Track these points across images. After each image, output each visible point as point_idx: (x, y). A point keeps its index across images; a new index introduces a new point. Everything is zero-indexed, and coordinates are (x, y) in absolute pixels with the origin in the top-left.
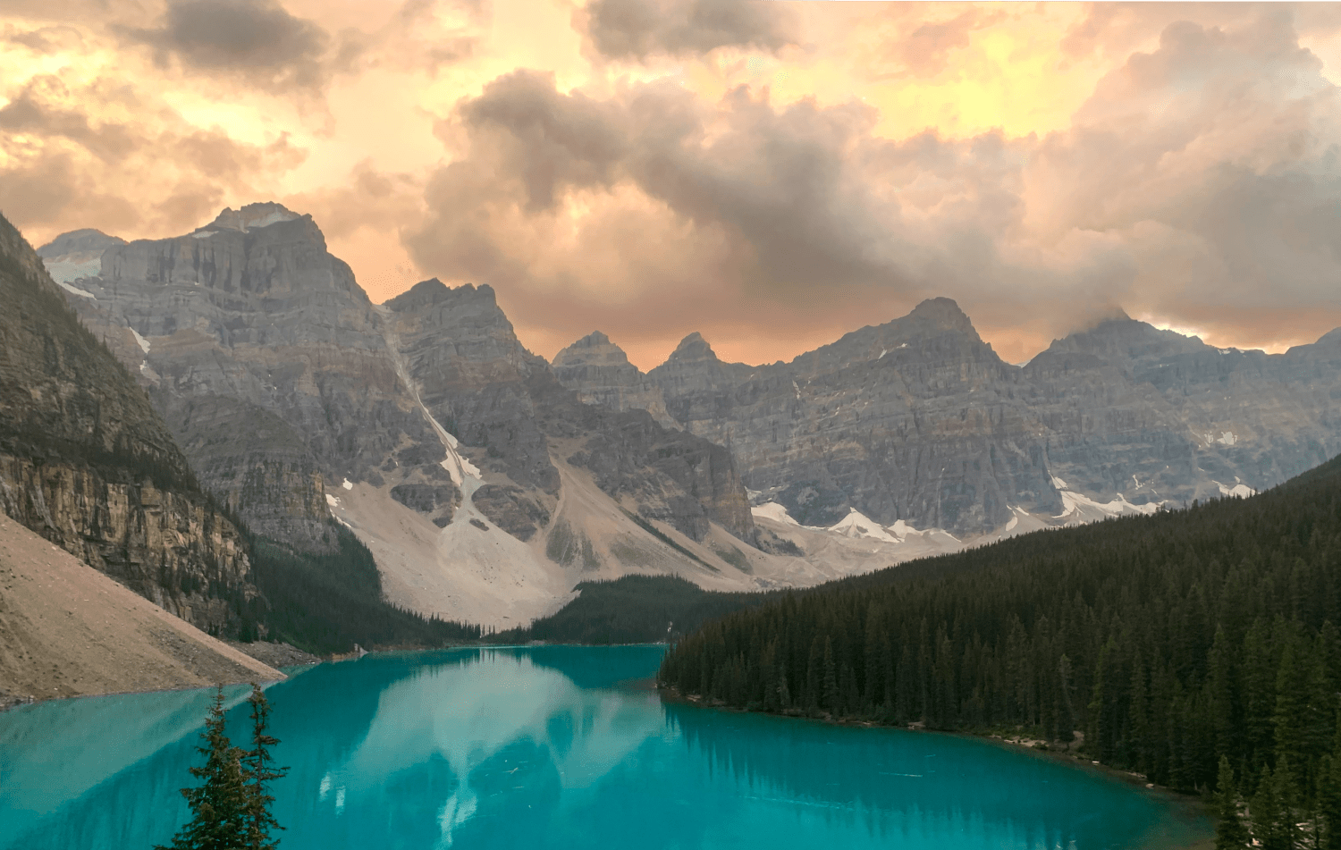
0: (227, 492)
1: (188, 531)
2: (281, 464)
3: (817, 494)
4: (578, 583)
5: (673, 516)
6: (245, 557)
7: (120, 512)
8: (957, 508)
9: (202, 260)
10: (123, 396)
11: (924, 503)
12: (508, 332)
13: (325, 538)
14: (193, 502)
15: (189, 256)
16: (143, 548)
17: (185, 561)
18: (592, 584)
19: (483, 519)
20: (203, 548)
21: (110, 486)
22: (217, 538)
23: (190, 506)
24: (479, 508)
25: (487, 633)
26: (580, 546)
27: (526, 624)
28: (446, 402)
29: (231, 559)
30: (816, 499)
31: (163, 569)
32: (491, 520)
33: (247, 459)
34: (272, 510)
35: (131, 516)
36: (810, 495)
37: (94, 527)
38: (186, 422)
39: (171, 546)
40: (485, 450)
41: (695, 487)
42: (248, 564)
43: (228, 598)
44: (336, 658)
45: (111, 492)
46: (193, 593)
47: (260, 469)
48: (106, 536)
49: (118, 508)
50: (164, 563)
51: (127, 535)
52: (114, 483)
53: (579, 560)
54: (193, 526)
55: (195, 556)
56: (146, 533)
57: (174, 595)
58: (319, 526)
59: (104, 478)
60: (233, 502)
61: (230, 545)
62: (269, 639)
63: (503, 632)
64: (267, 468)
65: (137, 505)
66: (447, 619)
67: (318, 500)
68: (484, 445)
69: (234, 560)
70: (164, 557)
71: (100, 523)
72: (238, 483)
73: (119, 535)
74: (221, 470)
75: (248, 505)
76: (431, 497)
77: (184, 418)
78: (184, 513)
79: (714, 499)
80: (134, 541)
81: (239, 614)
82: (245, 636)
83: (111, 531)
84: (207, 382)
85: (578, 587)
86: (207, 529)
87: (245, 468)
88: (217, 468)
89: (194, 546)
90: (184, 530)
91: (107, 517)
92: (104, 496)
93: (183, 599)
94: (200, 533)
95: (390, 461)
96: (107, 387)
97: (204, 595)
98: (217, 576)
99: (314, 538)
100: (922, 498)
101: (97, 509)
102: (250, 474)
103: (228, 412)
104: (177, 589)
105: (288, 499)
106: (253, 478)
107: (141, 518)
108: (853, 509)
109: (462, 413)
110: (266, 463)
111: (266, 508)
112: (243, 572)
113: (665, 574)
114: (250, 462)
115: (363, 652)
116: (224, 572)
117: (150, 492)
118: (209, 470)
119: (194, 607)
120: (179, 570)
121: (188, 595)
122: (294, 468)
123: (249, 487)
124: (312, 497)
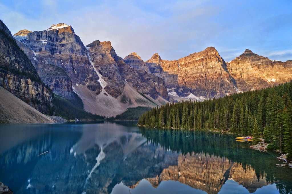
0: (51, 85)
1: (38, 91)
2: (62, 80)
3: (183, 90)
4: (127, 108)
5: (150, 94)
6: (51, 97)
7: (23, 85)
8: (214, 94)
9: (48, 36)
10: (25, 60)
11: (207, 93)
12: (114, 52)
13: (72, 96)
15: (45, 35)
16: (28, 94)
17: (37, 97)
18: (130, 108)
19: (107, 93)
20: (41, 94)
21: (21, 80)
22: (45, 93)
23: (39, 85)
24: (106, 91)
25: (106, 118)
26: (128, 100)
27: (115, 116)
28: (99, 67)
29: (48, 97)
30: (183, 91)
31: (32, 98)
32: (108, 93)
33: (55, 78)
34: (60, 90)
35: (26, 87)
36: (182, 90)
37: (18, 88)
38: (43, 70)
39: (34, 93)
40: (108, 78)
41: (155, 87)
42: (52, 99)
43: (47, 106)
44: (71, 121)
45: (21, 81)
46: (39, 104)
47: (58, 81)
48: (20, 91)
49: (23, 84)
50: (32, 97)
51: (25, 91)
52: (22, 79)
53: (128, 103)
54: (39, 89)
55: (39, 96)
56: (29, 90)
57: (34, 104)
58: (70, 93)
59: (20, 78)
60: (51, 88)
61: (48, 94)
62: (56, 115)
63: (110, 118)
64: (59, 80)
65: (27, 83)
66: (97, 115)
67: (70, 88)
68: (107, 77)
69: (49, 98)
70: (33, 96)
71: (19, 88)
72: (53, 83)
73: (23, 91)
74: (50, 81)
75: (55, 88)
76: (95, 88)
78: (37, 86)
79: (159, 90)
80: (26, 92)
81: (49, 109)
82: (51, 114)
83: (21, 90)
84: (48, 62)
85: (127, 109)
86: (43, 90)
87: (55, 80)
88: (49, 80)
89: (39, 94)
90: (37, 90)
91: (21, 86)
92: (20, 82)
93: (36, 105)
94: (41, 91)
95: (87, 80)
96: (21, 58)
97: (41, 105)
98: (44, 101)
99: (69, 96)
100: (206, 91)
101: (18, 84)
102: (56, 81)
103: (52, 68)
104: (35, 103)
105: (64, 87)
106: (56, 82)
107: (28, 87)
108: (191, 93)
109: (103, 70)
110: (59, 79)
112: (51, 101)
113: (147, 106)
114: (56, 79)
115: (78, 120)
116: (46, 100)
117: (29, 81)
118: (47, 80)
119: (39, 107)
120: (36, 99)
121: (38, 104)
122: (65, 80)
123: (55, 84)
124: (69, 87)
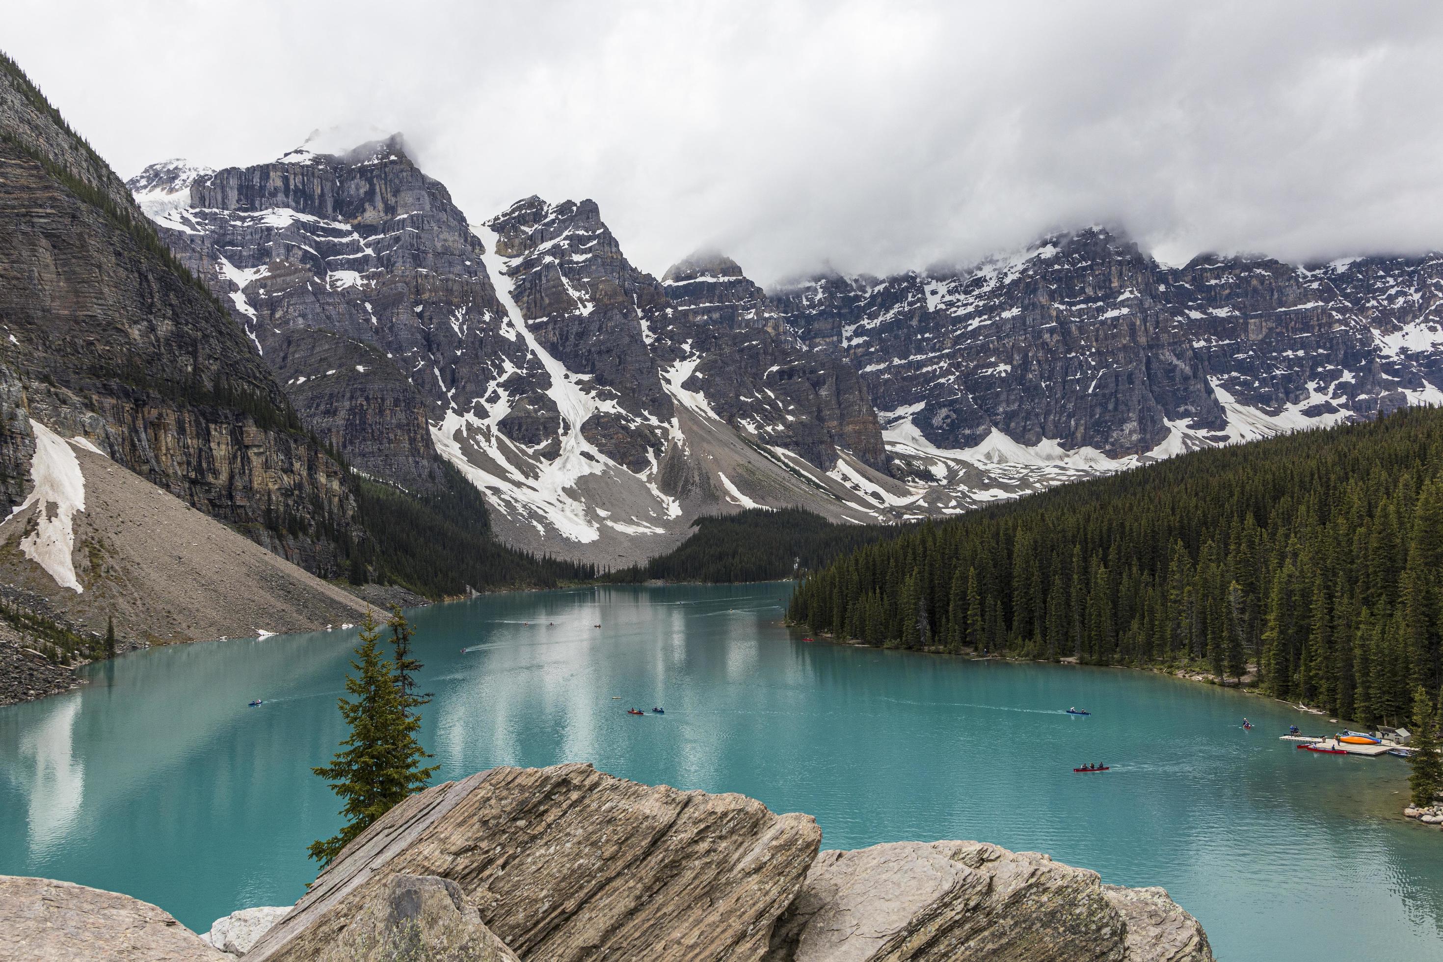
0: (329, 430)
1: (292, 471)
2: (383, 399)
3: (954, 416)
4: (696, 518)
5: (797, 444)
6: (351, 497)
7: (222, 453)
8: (1109, 427)
9: (292, 187)
10: (221, 333)
12: (614, 249)
13: (432, 476)
14: (296, 441)
15: (279, 183)
16: (248, 489)
17: (291, 502)
18: (711, 519)
19: (593, 450)
20: (308, 488)
21: (212, 426)
22: (322, 479)
23: (293, 445)
24: (590, 440)
25: (602, 572)
26: (697, 479)
27: (643, 563)
29: (336, 499)
30: (953, 421)
31: (269, 511)
32: (601, 452)
33: (348, 395)
34: (375, 448)
35: (235, 457)
36: (948, 417)
37: (199, 469)
38: (285, 358)
39: (276, 487)
40: (593, 376)
41: (819, 411)
42: (354, 504)
43: (336, 540)
44: (447, 601)
45: (213, 433)
46: (300, 535)
47: (362, 405)
48: (210, 478)
49: (221, 450)
50: (269, 505)
51: (232, 477)
52: (216, 422)
53: (696, 491)
54: (297, 465)
55: (300, 497)
56: (250, 475)
57: (280, 537)
58: (425, 462)
59: (205, 418)
60: (335, 440)
61: (336, 485)
62: (380, 582)
63: (619, 571)
64: (369, 404)
65: (239, 444)
66: (559, 559)
67: (422, 437)
68: (592, 371)
69: (340, 500)
70: (270, 499)
71: (204, 465)
72: (340, 420)
73: (224, 477)
74: (322, 407)
75: (351, 443)
76: (538, 429)
77: (282, 354)
78: (288, 453)
79: (841, 424)
80: (239, 483)
81: (348, 556)
82: (356, 579)
83: (216, 473)
84: (304, 316)
85: (696, 523)
86: (312, 468)
87: (347, 404)
88: (318, 405)
89: (299, 486)
90: (289, 471)
91: (211, 459)
92: (206, 436)
93: (290, 541)
94: (305, 473)
95: (495, 392)
96: (203, 324)
97: (311, 537)
98: (324, 517)
99: (420, 475)
101: (200, 450)
102: (351, 410)
103: (327, 347)
104: (284, 532)
105: (392, 436)
106: (355, 414)
107: (246, 460)
108: (994, 430)
109: (567, 339)
110: (367, 399)
111: (370, 446)
112: (351, 513)
113: (790, 506)
114: (352, 398)
115: (475, 594)
116: (330, 513)
117: (252, 431)
118: (310, 408)
119: (302, 549)
120: (285, 512)
121: (296, 537)
122: (397, 403)
123: (351, 424)
124: (415, 433)
